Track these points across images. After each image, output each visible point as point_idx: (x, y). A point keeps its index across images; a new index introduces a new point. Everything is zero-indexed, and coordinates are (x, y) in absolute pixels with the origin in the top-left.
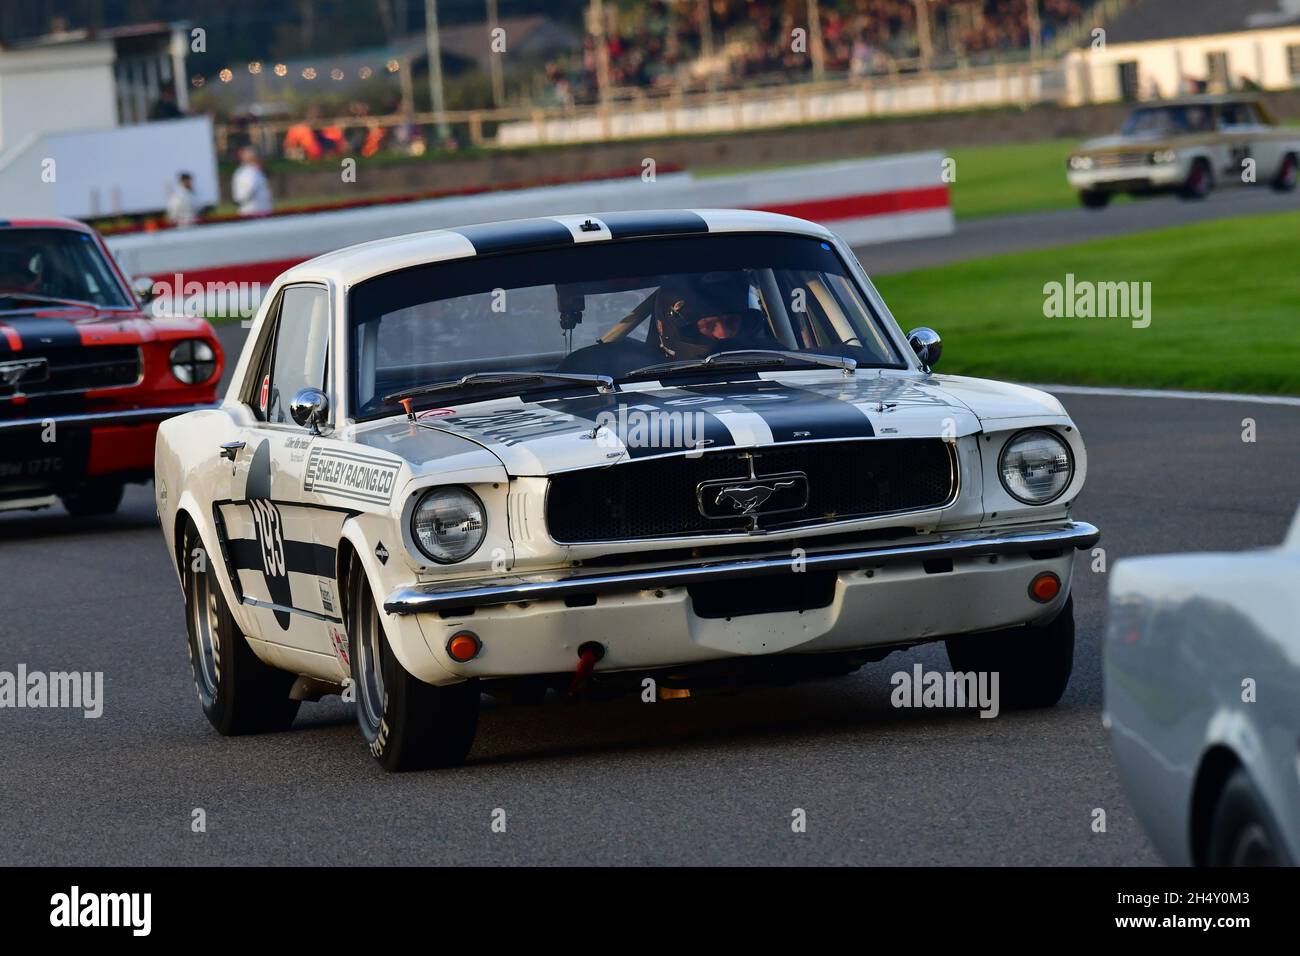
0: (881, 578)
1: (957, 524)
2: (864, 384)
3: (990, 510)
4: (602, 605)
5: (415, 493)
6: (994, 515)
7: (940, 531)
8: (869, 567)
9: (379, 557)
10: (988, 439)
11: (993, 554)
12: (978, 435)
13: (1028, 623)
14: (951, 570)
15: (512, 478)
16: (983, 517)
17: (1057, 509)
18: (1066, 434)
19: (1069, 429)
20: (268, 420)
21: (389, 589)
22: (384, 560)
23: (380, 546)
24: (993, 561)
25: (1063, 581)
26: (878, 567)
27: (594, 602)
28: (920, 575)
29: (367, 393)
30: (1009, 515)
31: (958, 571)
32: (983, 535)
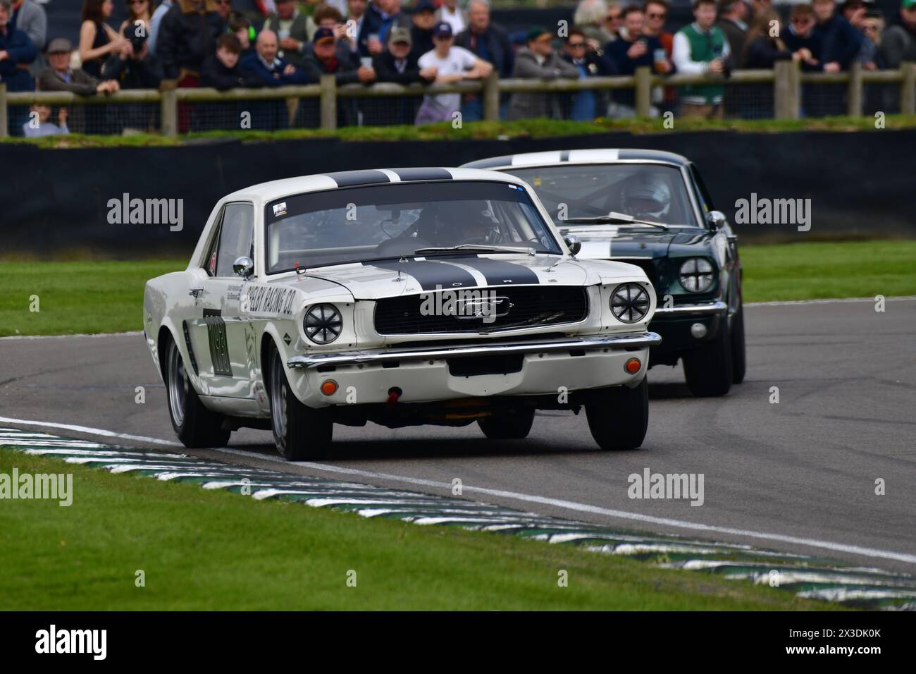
0: (546, 358)
1: (587, 332)
2: (539, 260)
3: (605, 325)
4: (402, 368)
5: (306, 307)
6: (607, 328)
7: (577, 335)
8: (541, 352)
9: (286, 341)
10: (605, 288)
11: (605, 348)
12: (600, 285)
13: (624, 385)
14: (584, 355)
15: (357, 300)
16: (601, 329)
17: (640, 326)
18: (646, 287)
19: (647, 284)
20: (216, 276)
21: (289, 356)
22: (288, 342)
23: (286, 335)
24: (606, 351)
25: (642, 363)
26: (546, 352)
27: (397, 366)
28: (568, 357)
29: (274, 260)
30: (615, 328)
31: (588, 356)
32: (601, 338)
